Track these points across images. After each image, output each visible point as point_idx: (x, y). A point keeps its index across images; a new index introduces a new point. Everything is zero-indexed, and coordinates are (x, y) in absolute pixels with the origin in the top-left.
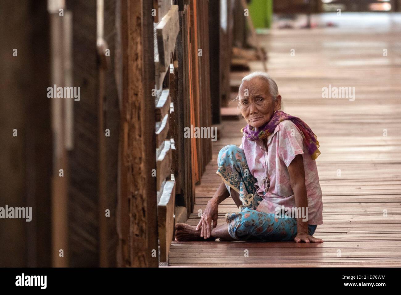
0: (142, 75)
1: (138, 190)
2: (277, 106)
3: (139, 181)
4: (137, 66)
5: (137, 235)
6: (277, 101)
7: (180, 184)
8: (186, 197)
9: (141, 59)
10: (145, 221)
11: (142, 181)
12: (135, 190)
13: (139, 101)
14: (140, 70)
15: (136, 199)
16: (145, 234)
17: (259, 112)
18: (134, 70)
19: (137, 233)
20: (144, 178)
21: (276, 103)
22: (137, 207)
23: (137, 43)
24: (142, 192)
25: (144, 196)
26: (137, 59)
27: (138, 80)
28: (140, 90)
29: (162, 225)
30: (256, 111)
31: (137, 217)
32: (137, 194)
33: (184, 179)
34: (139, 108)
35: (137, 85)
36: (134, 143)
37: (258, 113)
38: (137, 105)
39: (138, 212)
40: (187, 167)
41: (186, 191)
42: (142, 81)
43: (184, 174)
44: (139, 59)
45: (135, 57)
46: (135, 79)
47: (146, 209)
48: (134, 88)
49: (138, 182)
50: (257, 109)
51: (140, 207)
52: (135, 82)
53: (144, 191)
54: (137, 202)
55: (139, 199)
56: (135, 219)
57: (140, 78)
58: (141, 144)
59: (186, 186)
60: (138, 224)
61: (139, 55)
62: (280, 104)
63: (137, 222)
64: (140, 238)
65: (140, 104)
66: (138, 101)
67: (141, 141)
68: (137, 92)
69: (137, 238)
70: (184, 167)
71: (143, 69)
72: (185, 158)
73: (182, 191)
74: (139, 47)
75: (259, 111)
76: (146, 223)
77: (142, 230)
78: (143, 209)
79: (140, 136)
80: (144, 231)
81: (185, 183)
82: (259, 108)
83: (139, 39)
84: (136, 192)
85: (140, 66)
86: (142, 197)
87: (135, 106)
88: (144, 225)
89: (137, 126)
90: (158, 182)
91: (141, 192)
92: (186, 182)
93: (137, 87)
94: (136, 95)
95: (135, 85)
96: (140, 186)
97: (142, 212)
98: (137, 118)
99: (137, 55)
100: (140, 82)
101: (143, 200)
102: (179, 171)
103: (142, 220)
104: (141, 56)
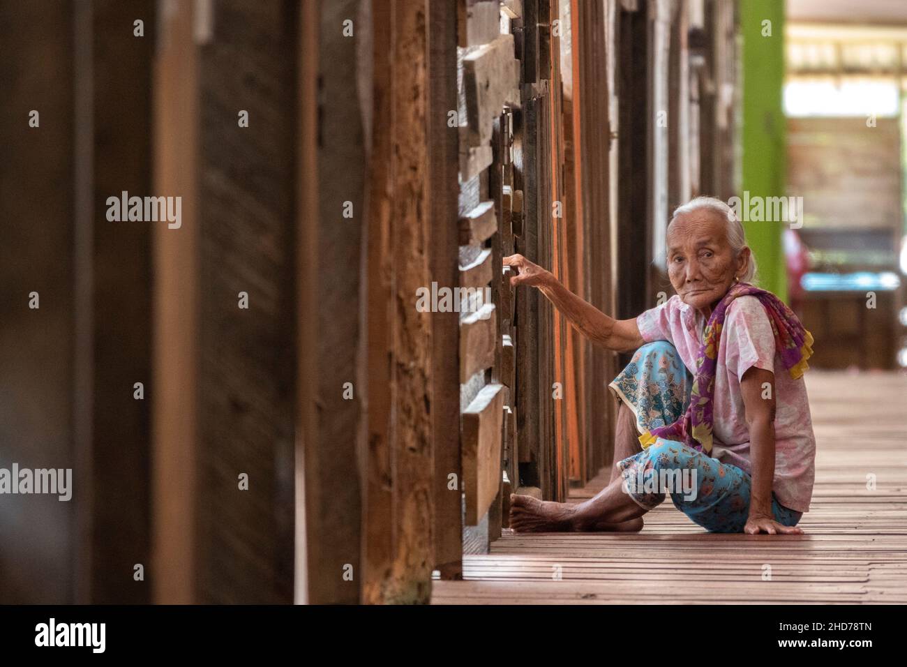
0: (426, 130)
1: (416, 359)
2: (740, 268)
3: (418, 341)
4: (417, 111)
5: (412, 450)
6: (741, 258)
7: (529, 442)
8: (541, 469)
9: (425, 98)
10: (429, 423)
11: (424, 341)
12: (410, 360)
13: (420, 182)
14: (423, 119)
15: (412, 377)
16: (429, 447)
17: (704, 280)
18: (411, 120)
19: (413, 444)
20: (428, 336)
21: (739, 263)
22: (413, 393)
23: (417, 65)
24: (425, 361)
25: (428, 372)
26: (416, 97)
27: (417, 140)
28: (421, 160)
29: (468, 452)
30: (697, 277)
31: (414, 412)
32: (415, 367)
33: (538, 432)
34: (420, 196)
35: (416, 149)
36: (410, 265)
37: (701, 281)
38: (416, 188)
39: (416, 403)
40: (545, 409)
41: (541, 456)
42: (426, 142)
43: (538, 423)
44: (421, 97)
45: (413, 94)
46: (412, 139)
47: (432, 398)
48: (410, 154)
49: (415, 344)
50: (700, 273)
51: (420, 394)
52: (412, 144)
53: (428, 362)
54: (414, 384)
55: (418, 377)
56: (409, 416)
57: (422, 134)
58: (422, 267)
59: (542, 446)
60: (415, 428)
61: (421, 89)
62: (747, 265)
63: (412, 422)
64: (418, 455)
65: (421, 187)
66: (417, 181)
67: (422, 261)
68: (417, 163)
69: (412, 455)
70: (538, 409)
71: (429, 118)
72: (541, 391)
73: (532, 455)
74: (422, 75)
75: (703, 276)
76: (430, 427)
77: (422, 440)
78: (426, 399)
79: (421, 252)
80: (428, 441)
81: (538, 439)
82: (705, 271)
83: (420, 58)
84: (412, 364)
85: (421, 112)
86: (423, 375)
87: (412, 193)
88: (427, 429)
89: (415, 232)
90: (462, 366)
91: (421, 362)
92: (542, 438)
93: (417, 154)
94: (414, 168)
95: (412, 149)
96: (420, 350)
97: (423, 404)
98: (415, 216)
99: (416, 88)
100: (422, 143)
101: (425, 380)
102: (527, 416)
103: (423, 420)
104: (424, 91)
